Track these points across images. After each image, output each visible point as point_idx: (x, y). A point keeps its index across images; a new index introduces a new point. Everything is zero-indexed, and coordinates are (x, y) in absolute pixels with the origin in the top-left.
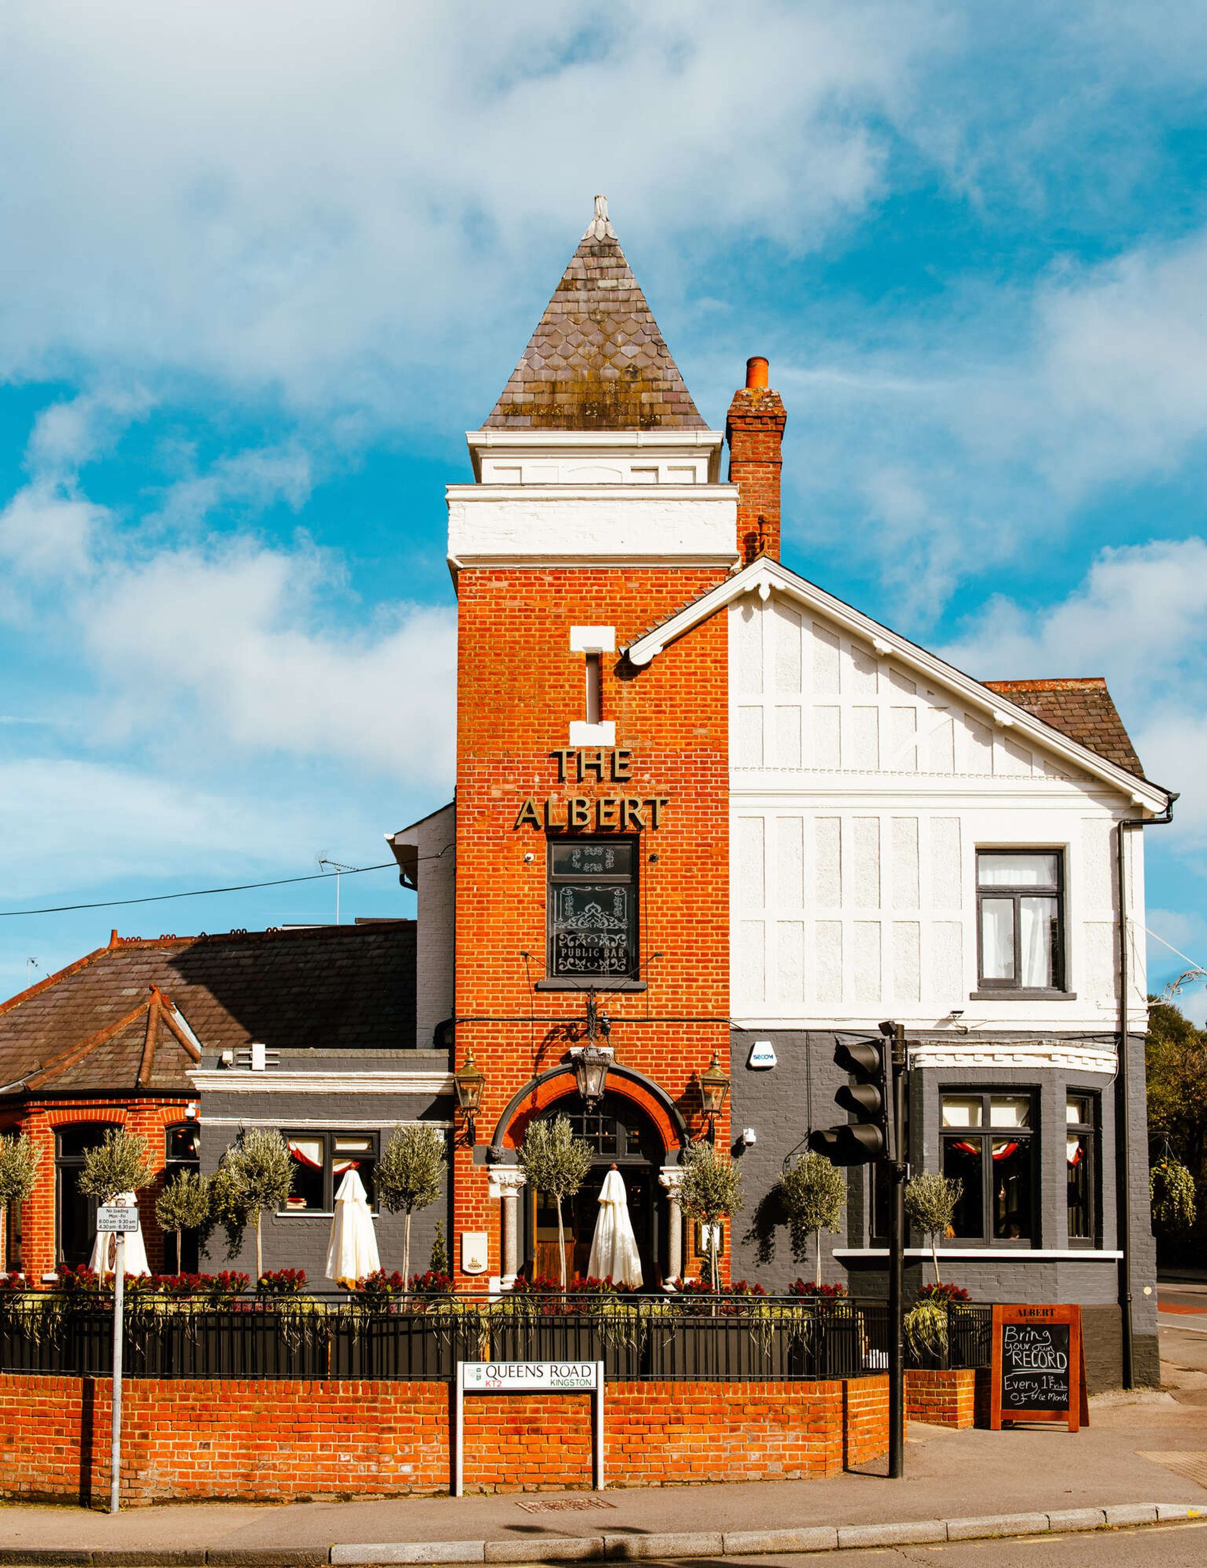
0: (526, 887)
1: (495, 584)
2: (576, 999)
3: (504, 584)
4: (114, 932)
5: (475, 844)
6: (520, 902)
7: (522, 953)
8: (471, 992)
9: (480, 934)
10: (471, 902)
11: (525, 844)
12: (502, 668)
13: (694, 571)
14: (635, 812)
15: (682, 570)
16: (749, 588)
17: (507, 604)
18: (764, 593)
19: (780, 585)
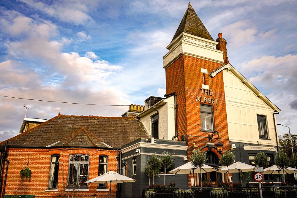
0: (198, 112)
1: (189, 58)
2: (206, 134)
3: (191, 59)
4: (59, 113)
5: (189, 103)
6: (197, 115)
7: (198, 124)
8: (190, 131)
9: (191, 119)
10: (189, 114)
11: (197, 104)
12: (191, 73)
13: (218, 63)
14: (213, 101)
15: (216, 63)
16: (227, 68)
17: (191, 62)
18: (229, 69)
19: (231, 68)
